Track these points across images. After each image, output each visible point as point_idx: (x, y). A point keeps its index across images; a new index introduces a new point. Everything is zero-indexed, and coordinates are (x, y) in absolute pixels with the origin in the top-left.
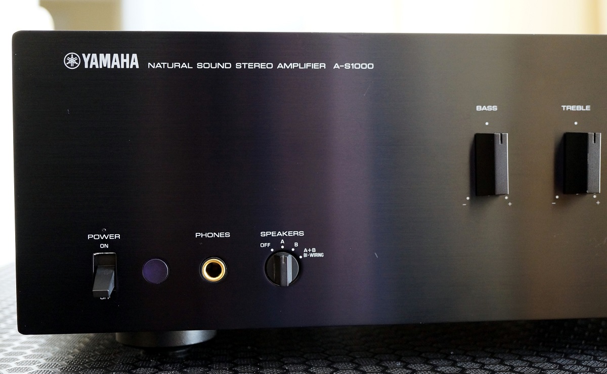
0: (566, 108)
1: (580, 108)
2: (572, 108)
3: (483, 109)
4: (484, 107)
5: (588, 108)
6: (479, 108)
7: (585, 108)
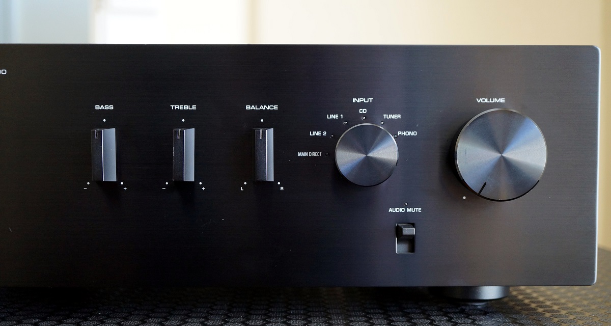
0: (174, 107)
1: (187, 107)
2: (180, 107)
3: (101, 108)
4: (102, 106)
5: (194, 107)
6: (97, 107)
7: (191, 107)
